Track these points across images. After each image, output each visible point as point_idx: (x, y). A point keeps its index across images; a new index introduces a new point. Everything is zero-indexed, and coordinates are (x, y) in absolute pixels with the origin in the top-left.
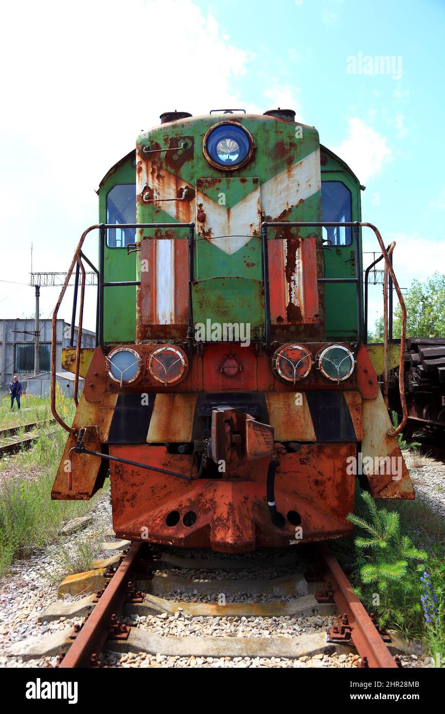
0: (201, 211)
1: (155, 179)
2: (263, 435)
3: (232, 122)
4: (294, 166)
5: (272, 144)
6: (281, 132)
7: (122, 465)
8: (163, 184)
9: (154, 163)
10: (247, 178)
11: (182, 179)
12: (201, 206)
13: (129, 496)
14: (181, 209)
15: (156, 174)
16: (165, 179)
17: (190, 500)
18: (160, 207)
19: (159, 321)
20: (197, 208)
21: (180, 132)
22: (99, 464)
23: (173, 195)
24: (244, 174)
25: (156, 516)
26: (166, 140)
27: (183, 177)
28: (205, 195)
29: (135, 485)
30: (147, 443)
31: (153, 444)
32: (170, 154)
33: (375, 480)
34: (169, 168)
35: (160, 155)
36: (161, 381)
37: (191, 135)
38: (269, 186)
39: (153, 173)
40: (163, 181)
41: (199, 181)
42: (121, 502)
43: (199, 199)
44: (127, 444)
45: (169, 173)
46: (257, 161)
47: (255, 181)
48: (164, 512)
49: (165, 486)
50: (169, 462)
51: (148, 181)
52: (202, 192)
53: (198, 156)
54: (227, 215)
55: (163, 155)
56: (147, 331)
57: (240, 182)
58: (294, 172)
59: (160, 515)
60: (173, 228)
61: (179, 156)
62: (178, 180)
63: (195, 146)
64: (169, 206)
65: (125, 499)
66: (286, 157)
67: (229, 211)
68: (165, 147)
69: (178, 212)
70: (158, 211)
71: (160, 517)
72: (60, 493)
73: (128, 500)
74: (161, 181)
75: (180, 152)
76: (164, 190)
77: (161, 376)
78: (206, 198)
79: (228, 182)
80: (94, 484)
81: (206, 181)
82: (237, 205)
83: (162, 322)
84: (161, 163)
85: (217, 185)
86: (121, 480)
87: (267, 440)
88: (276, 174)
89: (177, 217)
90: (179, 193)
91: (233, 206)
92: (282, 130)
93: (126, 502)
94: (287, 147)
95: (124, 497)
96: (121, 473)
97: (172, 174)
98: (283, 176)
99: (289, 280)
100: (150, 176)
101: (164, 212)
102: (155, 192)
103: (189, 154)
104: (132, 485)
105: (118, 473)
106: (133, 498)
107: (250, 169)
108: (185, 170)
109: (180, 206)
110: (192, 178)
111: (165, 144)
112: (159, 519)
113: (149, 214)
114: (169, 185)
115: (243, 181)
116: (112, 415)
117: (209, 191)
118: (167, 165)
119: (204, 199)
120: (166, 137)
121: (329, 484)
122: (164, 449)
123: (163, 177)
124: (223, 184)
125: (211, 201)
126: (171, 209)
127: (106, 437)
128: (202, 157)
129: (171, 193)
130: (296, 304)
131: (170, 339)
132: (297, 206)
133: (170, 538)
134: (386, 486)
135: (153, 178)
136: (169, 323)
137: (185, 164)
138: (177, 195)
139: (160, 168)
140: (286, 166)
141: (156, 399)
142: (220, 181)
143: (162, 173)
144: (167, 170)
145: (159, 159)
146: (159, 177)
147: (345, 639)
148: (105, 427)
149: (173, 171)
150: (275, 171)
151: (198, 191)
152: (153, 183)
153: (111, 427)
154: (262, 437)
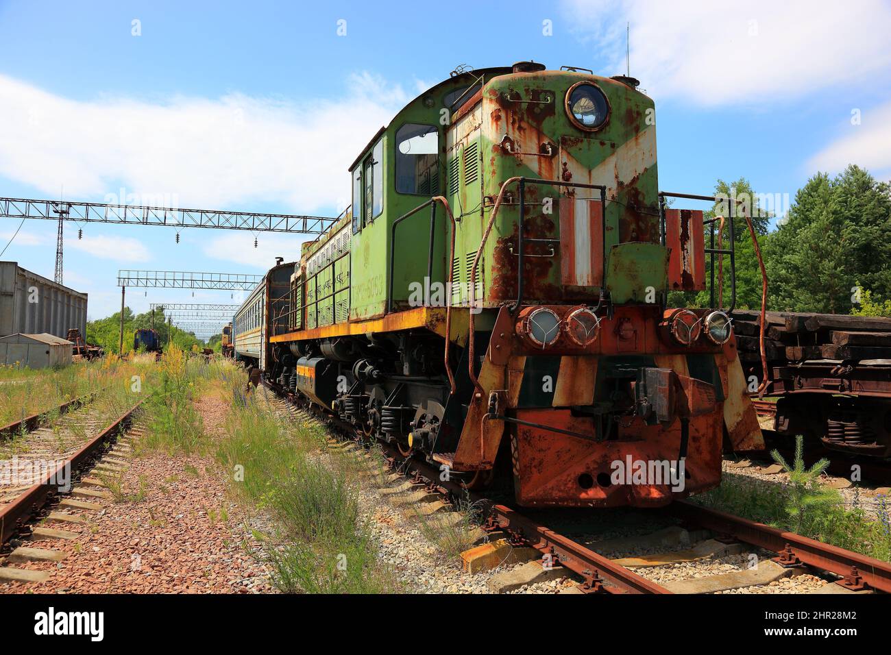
0: (565, 170)
1: (516, 130)
2: (706, 393)
3: (592, 83)
4: (640, 134)
5: (623, 111)
6: (630, 100)
7: (530, 430)
8: (525, 138)
9: (514, 113)
10: (606, 142)
11: (545, 135)
12: (565, 164)
13: (536, 462)
14: (543, 165)
15: (517, 126)
16: (527, 132)
17: (595, 462)
18: (521, 161)
19: (577, 283)
20: (561, 167)
21: (541, 85)
22: (502, 431)
23: (535, 150)
24: (602, 136)
25: (566, 480)
26: (527, 91)
27: (545, 132)
28: (569, 154)
29: (542, 450)
30: (552, 407)
31: (558, 408)
32: (531, 107)
33: (734, 435)
34: (530, 121)
35: (520, 105)
36: (579, 343)
37: (553, 90)
38: (621, 151)
39: (513, 123)
40: (525, 133)
41: (563, 139)
42: (529, 469)
43: (562, 157)
44: (534, 409)
45: (531, 126)
46: (611, 125)
47: (613, 146)
48: (573, 476)
49: (569, 450)
50: (573, 425)
51: (508, 131)
52: (566, 151)
53: (559, 112)
54: (588, 177)
55: (524, 106)
56: (509, 291)
57: (599, 145)
58: (641, 140)
59: (569, 479)
60: (536, 184)
61: (541, 110)
62: (540, 135)
63: (556, 101)
64: (531, 160)
65: (533, 465)
66: (634, 125)
67: (590, 172)
68: (526, 100)
69: (540, 168)
70: (520, 164)
71: (570, 481)
72: (463, 464)
73: (535, 467)
74: (522, 133)
75: (542, 106)
76: (525, 143)
77: (579, 338)
78: (570, 157)
79: (589, 143)
80: (496, 452)
81: (570, 140)
82: (597, 168)
83: (580, 284)
84: (523, 114)
85: (579, 145)
86: (529, 445)
87: (710, 397)
88: (627, 140)
89: (540, 173)
90: (542, 149)
91: (594, 168)
92: (630, 97)
93: (533, 469)
94: (635, 115)
95: (531, 464)
96: (529, 438)
97: (534, 127)
98: (632, 143)
99: (683, 249)
100: (510, 126)
101: (527, 167)
102: (516, 143)
103: (550, 110)
104: (539, 451)
105: (525, 439)
106: (540, 463)
107: (605, 133)
108: (547, 124)
109: (542, 161)
110: (554, 134)
111: (526, 95)
112: (570, 483)
113: (510, 167)
114: (531, 138)
115: (602, 144)
116: (521, 378)
117: (572, 150)
118: (528, 117)
119: (568, 157)
120: (527, 88)
121: (703, 440)
122: (568, 412)
123: (524, 130)
124: (584, 145)
125: (574, 161)
126: (533, 164)
127: (515, 402)
128: (563, 114)
129: (532, 146)
130: (688, 272)
131: (534, 300)
132: (643, 174)
133: (590, 500)
134: (743, 440)
135: (513, 129)
136: (586, 284)
137: (547, 119)
138: (540, 151)
139: (521, 120)
140: (634, 134)
141: (562, 362)
142: (582, 141)
143: (524, 125)
144: (528, 122)
145: (520, 109)
146: (520, 128)
147: (795, 563)
148: (514, 391)
149: (534, 124)
150: (626, 137)
151: (562, 148)
152: (514, 134)
153: (521, 391)
154: (705, 395)
